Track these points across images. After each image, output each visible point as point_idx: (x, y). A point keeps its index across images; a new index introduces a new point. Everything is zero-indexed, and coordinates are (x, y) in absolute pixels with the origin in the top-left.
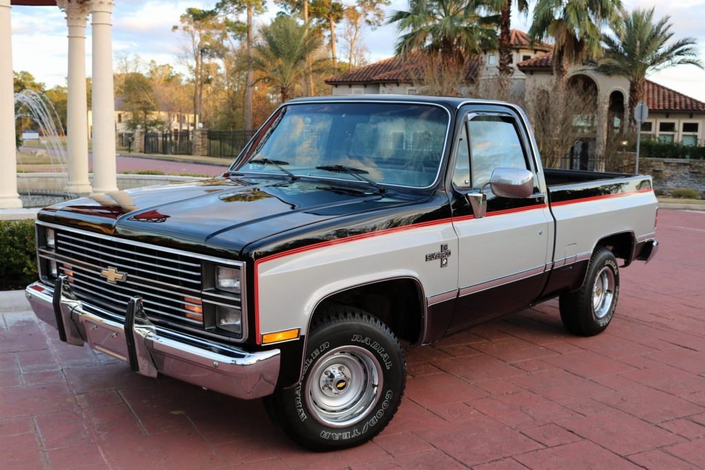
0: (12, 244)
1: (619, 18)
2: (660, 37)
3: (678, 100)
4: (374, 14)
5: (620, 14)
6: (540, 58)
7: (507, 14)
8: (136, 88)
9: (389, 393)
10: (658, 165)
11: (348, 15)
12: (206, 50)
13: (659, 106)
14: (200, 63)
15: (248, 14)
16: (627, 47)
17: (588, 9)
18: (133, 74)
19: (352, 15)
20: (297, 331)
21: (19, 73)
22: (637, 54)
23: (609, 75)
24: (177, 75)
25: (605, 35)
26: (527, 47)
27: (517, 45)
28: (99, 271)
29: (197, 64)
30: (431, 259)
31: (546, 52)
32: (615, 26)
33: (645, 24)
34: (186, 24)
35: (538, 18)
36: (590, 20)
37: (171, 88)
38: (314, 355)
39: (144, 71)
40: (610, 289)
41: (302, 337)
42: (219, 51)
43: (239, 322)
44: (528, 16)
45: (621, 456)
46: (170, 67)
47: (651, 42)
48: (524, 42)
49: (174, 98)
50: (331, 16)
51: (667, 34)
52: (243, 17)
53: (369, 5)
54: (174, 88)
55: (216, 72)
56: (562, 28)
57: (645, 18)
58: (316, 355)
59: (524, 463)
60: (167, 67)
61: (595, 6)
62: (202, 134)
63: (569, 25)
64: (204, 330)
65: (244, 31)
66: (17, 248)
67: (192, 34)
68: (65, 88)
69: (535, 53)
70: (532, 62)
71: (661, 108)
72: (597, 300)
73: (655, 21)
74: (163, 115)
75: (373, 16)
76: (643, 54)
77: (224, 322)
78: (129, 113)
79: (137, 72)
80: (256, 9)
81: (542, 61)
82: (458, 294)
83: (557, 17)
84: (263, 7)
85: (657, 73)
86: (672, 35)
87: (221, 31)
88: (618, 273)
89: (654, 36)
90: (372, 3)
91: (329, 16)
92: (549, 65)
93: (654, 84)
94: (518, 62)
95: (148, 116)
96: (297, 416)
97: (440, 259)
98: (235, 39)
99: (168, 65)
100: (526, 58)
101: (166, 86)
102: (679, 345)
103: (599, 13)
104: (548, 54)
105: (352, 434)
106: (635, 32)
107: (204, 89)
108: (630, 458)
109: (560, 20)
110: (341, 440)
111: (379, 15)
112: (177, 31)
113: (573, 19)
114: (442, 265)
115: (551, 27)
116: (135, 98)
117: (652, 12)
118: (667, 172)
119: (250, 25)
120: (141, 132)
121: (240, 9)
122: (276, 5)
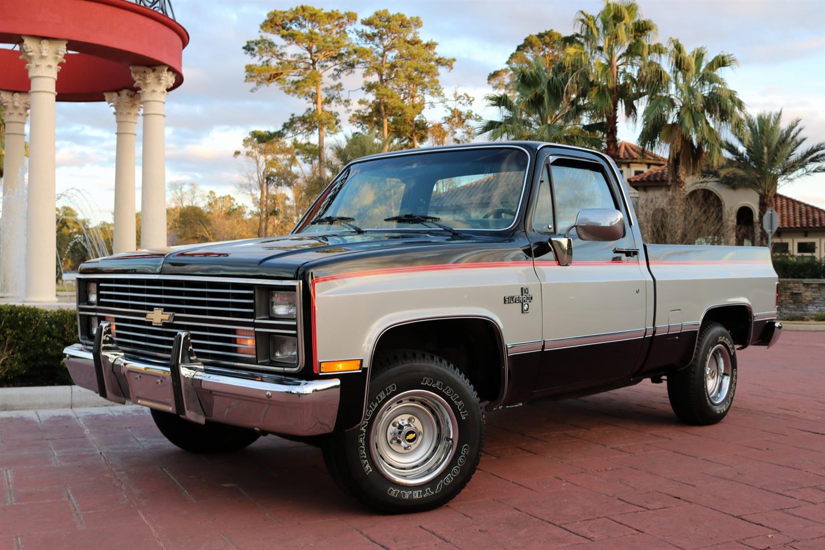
0: (49, 334)
1: (741, 120)
2: (791, 142)
3: (817, 216)
4: (463, 132)
5: (742, 116)
6: (654, 172)
7: (613, 120)
8: (192, 221)
9: (465, 447)
10: (796, 287)
11: (433, 134)
12: (272, 178)
13: (795, 224)
14: (265, 194)
15: (319, 134)
16: (753, 155)
17: (706, 111)
18: (188, 207)
19: (438, 134)
20: (359, 362)
21: (60, 208)
22: (765, 162)
23: (734, 188)
24: (240, 207)
25: (727, 143)
26: (638, 161)
27: (627, 159)
28: (144, 315)
29: (262, 193)
30: (510, 303)
31: (660, 165)
32: (737, 130)
33: (772, 128)
34: (249, 149)
35: (648, 123)
36: (707, 123)
37: (232, 221)
38: (379, 398)
39: (202, 204)
40: (727, 373)
41: (365, 370)
42: (287, 178)
43: (295, 353)
44: (637, 123)
45: (733, 516)
46: (230, 198)
47: (780, 149)
48: (635, 155)
49: (236, 233)
50: (414, 135)
51: (798, 138)
52: (314, 139)
53: (457, 121)
54: (235, 222)
55: (283, 203)
56: (676, 133)
57: (771, 122)
58: (382, 398)
59: (621, 522)
60: (228, 199)
61: (712, 108)
63: (684, 130)
64: (257, 364)
65: (315, 154)
66: (54, 337)
67: (256, 159)
68: (112, 225)
69: (649, 167)
70: (645, 176)
71: (798, 226)
72: (711, 384)
73: (784, 125)
75: (462, 134)
76: (772, 162)
77: (278, 354)
79: (194, 203)
80: (328, 128)
81: (656, 175)
82: (543, 347)
83: (670, 122)
84: (336, 126)
85: (790, 183)
86: (804, 139)
87: (289, 156)
88: (734, 353)
89: (783, 141)
90: (461, 120)
91: (411, 135)
92: (665, 179)
93: (788, 199)
94: (629, 177)
96: (362, 467)
97: (520, 304)
98: (305, 162)
99: (229, 196)
100: (637, 173)
101: (227, 219)
102: (810, 432)
103: (718, 115)
104: (663, 167)
105: (424, 492)
106: (761, 138)
107: (271, 223)
108: (743, 517)
109: (674, 124)
110: (411, 500)
111: (469, 133)
112: (239, 157)
113: (688, 122)
114: (523, 311)
115: (663, 132)
116: (192, 233)
117: (780, 114)
118: (808, 295)
119: (322, 147)
121: (310, 129)
122: (351, 124)
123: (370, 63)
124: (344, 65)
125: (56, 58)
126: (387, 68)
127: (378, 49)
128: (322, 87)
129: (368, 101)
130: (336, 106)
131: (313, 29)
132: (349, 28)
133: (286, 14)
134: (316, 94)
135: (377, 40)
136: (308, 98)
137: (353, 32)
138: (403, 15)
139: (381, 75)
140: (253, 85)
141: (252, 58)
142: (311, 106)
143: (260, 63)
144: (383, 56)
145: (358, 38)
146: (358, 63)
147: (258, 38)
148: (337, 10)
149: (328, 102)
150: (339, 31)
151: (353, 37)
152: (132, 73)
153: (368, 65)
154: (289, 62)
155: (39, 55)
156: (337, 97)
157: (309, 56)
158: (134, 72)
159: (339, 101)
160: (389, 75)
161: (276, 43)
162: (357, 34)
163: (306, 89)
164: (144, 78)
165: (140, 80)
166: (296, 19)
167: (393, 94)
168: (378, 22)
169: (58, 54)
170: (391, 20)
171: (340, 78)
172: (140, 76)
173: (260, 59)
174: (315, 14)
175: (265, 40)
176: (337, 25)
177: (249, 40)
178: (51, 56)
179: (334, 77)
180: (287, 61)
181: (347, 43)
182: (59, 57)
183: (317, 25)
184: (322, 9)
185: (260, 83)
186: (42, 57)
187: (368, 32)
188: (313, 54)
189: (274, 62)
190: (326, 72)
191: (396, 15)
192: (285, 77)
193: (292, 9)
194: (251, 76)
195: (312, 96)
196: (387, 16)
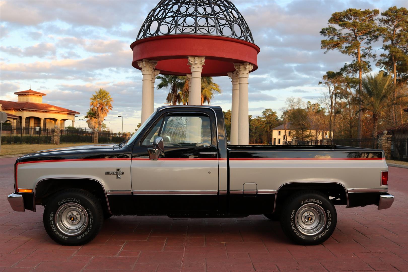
8: (298, 117)
12: (338, 95)
14: (334, 102)
15: (359, 73)
24: (323, 109)
29: (332, 102)
34: (326, 80)
42: (344, 94)
49: (319, 122)
52: (356, 76)
54: (319, 117)
55: (345, 107)
62: (327, 141)
65: (357, 83)
67: (329, 86)
74: (313, 132)
78: (294, 131)
79: (299, 108)
80: (364, 70)
82: (132, 193)
84: (368, 69)
87: (346, 84)
95: (304, 132)
97: (116, 175)
98: (352, 87)
99: (317, 104)
101: (316, 115)
112: (321, 85)
116: (297, 123)
119: (361, 79)
120: (296, 141)
121: (355, 71)
122: (377, 67)
123: (386, 35)
124: (373, 37)
125: (201, 64)
126: (396, 37)
127: (391, 27)
128: (360, 49)
129: (385, 55)
130: (368, 58)
131: (355, 20)
132: (375, 18)
133: (342, 14)
134: (358, 53)
135: (390, 23)
136: (354, 55)
137: (377, 20)
138: (404, 9)
139: (392, 41)
140: (325, 50)
141: (325, 37)
142: (355, 59)
143: (329, 39)
144: (394, 30)
145: (380, 23)
146: (380, 35)
147: (328, 27)
148: (368, 9)
149: (364, 56)
150: (369, 19)
151: (377, 23)
152: (234, 66)
153: (385, 36)
154: (344, 38)
155: (194, 63)
156: (369, 53)
157: (353, 34)
158: (235, 66)
159: (370, 55)
160: (397, 40)
161: (336, 28)
162: (379, 21)
163: (352, 51)
164: (239, 68)
165: (238, 69)
166: (347, 15)
167: (398, 50)
168: (391, 13)
169: (201, 62)
170: (398, 11)
171: (370, 44)
172: (238, 67)
173: (329, 37)
174: (356, 13)
175: (331, 28)
176: (368, 17)
177: (323, 28)
178: (199, 63)
179: (367, 43)
180: (343, 37)
181: (373, 25)
182: (202, 63)
183: (358, 18)
184: (360, 9)
185: (329, 49)
186: (196, 64)
187: (385, 19)
188: (356, 32)
189: (336, 38)
190: (362, 41)
191: (401, 8)
192: (341, 45)
193: (344, 11)
194: (324, 46)
195: (355, 54)
196: (396, 10)
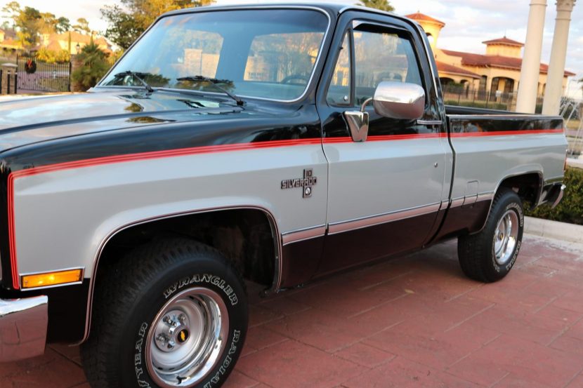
20: (79, 272)
30: (288, 187)
40: (513, 234)
41: (87, 281)
72: (498, 245)
82: (327, 231)
97: (301, 188)
114: (304, 195)
